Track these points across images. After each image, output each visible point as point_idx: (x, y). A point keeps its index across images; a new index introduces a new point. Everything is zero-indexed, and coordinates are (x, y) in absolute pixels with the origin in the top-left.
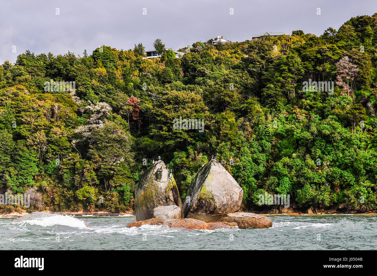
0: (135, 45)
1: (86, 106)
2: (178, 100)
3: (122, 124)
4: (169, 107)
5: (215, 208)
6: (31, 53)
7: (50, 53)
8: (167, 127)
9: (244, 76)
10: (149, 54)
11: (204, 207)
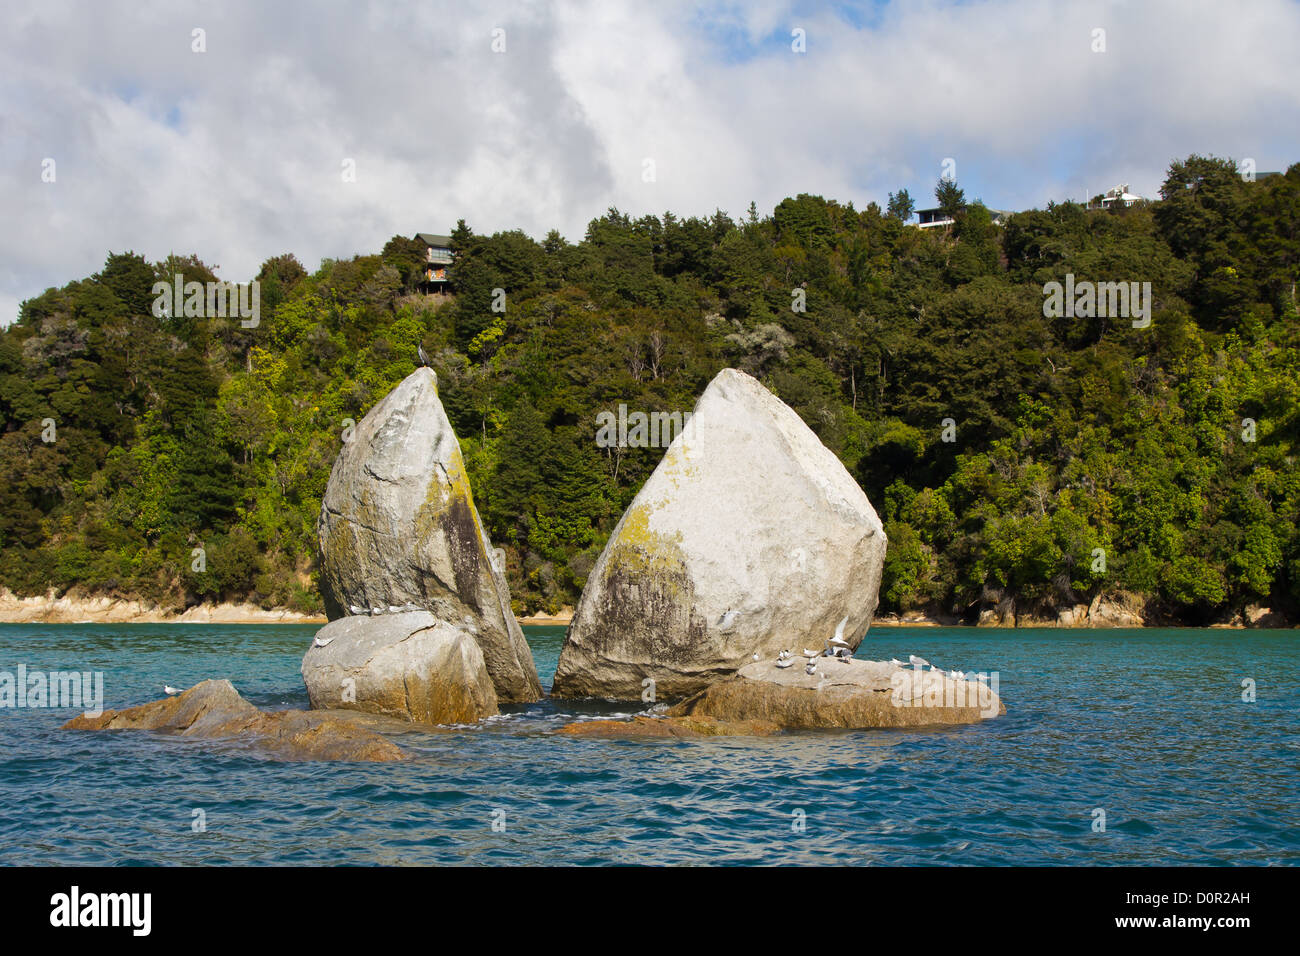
0: (890, 195)
1: (726, 334)
2: (968, 314)
3: (821, 383)
4: (943, 333)
5: (697, 632)
6: (622, 215)
7: (667, 216)
8: (939, 387)
9: (1158, 253)
10: (925, 216)
11: (639, 624)
